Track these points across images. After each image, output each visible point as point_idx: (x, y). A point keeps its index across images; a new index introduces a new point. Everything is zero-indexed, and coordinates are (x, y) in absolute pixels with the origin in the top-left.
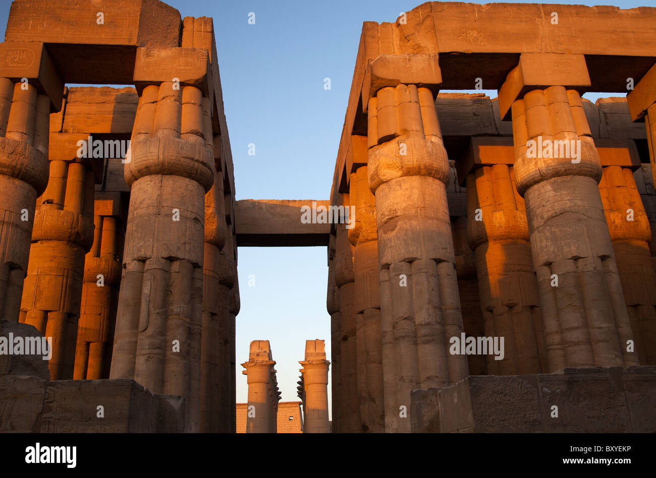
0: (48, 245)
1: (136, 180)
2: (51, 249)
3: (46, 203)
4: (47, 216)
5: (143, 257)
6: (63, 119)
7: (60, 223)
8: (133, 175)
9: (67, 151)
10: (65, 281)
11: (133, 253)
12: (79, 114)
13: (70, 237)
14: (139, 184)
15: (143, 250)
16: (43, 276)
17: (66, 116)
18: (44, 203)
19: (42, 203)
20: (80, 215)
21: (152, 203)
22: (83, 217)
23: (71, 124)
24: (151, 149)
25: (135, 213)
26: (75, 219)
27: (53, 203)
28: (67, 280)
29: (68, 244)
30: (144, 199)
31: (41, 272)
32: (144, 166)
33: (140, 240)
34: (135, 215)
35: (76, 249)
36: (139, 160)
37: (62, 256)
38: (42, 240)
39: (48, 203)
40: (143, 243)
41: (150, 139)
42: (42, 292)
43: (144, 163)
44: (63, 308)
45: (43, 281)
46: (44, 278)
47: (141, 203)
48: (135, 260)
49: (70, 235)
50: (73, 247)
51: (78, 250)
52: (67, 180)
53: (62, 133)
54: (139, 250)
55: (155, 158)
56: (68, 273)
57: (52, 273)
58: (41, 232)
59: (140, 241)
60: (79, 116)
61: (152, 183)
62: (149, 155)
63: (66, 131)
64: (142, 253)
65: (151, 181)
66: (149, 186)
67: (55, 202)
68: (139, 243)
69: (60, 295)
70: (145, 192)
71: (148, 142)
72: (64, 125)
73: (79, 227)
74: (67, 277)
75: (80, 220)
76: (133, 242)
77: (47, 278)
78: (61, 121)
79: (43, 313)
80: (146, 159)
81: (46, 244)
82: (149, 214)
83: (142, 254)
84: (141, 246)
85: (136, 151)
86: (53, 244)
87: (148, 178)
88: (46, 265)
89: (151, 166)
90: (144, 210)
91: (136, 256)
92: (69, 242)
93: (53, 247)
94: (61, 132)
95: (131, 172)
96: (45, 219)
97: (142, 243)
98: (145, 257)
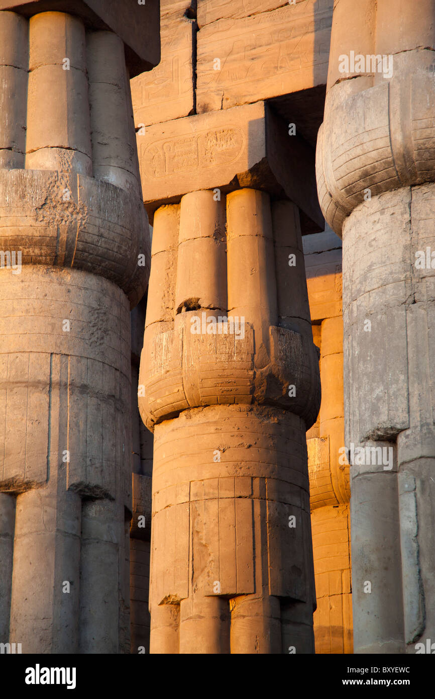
0: (203, 420)
1: (348, 215)
2: (212, 429)
3: (184, 309)
4: (189, 343)
5: (386, 429)
6: (195, 76)
7: (223, 357)
8: (337, 204)
9: (214, 163)
10: (258, 510)
11: (361, 421)
12: (230, 53)
13: (252, 391)
14: (355, 224)
15: (384, 409)
16: (202, 503)
17: (199, 68)
18: (179, 311)
19: (175, 311)
20: (271, 328)
21: (391, 273)
22: (278, 331)
23: (213, 86)
24: (368, 121)
25: (355, 309)
26: (259, 341)
27: (199, 307)
28: (263, 507)
29: (251, 410)
30: (370, 266)
31: (196, 495)
32: (358, 173)
33: (373, 381)
34: (355, 314)
35: (274, 420)
36: (344, 158)
37: (242, 445)
38: (189, 408)
39: (188, 309)
40: (382, 388)
41: (363, 93)
42: (205, 546)
43: (357, 163)
44: (265, 584)
45: (204, 517)
46: (206, 509)
47: (365, 278)
48: (368, 438)
49: (253, 384)
50: (268, 416)
51: (279, 423)
52: (225, 241)
53: (196, 117)
54: (375, 410)
55: (383, 143)
56: (263, 488)
57: (224, 494)
58: (181, 388)
59: (375, 384)
60: (232, 57)
61: (386, 217)
62: (366, 138)
63: (205, 109)
64: (384, 418)
65: (382, 211)
66: (378, 226)
67: (204, 303)
68: (372, 390)
69: (252, 550)
70: (371, 246)
71: (360, 103)
72: (198, 92)
73: (273, 359)
74: (263, 499)
75: (272, 339)
76: (359, 389)
77: (213, 506)
78: (191, 84)
79: (216, 602)
80: (358, 151)
81: (199, 418)
82: (387, 306)
83: (383, 420)
84: (378, 399)
85: (333, 135)
86: (214, 414)
87: (371, 204)
88: (206, 475)
89: (374, 168)
90: (373, 294)
91: (368, 428)
92: (252, 403)
93: (215, 423)
94: (193, 112)
95: (331, 196)
96: (185, 354)
97: (379, 391)
98: (392, 428)
